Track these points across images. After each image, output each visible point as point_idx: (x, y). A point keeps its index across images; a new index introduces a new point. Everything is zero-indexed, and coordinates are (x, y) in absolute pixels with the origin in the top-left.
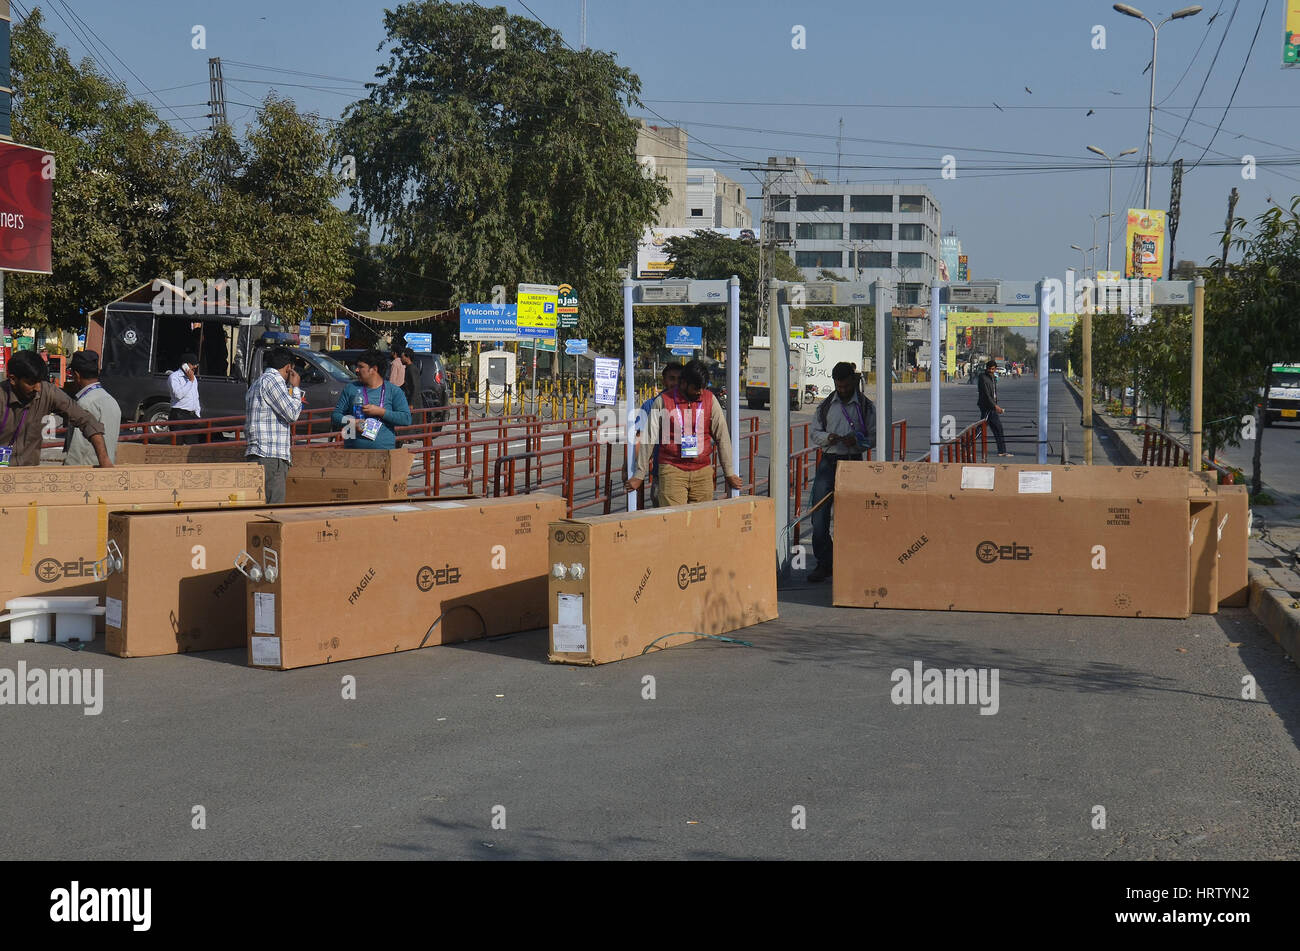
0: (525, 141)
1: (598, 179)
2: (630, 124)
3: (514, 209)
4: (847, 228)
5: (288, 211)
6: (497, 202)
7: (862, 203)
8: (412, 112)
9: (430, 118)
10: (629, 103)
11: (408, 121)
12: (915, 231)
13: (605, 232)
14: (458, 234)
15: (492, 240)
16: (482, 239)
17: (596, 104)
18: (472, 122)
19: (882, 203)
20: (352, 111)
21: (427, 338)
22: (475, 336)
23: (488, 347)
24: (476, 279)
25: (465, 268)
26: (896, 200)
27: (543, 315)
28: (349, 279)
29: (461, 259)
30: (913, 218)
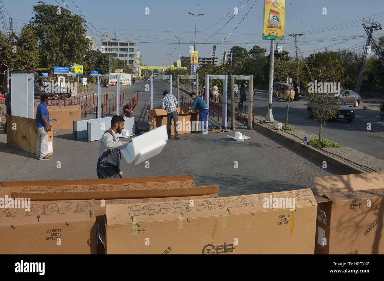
0: (63, 34)
1: (78, 41)
2: (85, 30)
3: (61, 47)
4: (118, 49)
6: (57, 45)
7: (122, 44)
9: (44, 28)
10: (84, 26)
11: (39, 29)
12: (132, 50)
13: (80, 52)
14: (49, 52)
15: (56, 53)
16: (55, 53)
17: (78, 26)
18: (53, 29)
19: (126, 44)
20: (26, 26)
21: (47, 74)
22: (57, 73)
23: (59, 75)
24: (53, 61)
25: (51, 59)
26: (128, 44)
27: (80, 71)
28: (40, 63)
29: (50, 57)
30: (132, 47)
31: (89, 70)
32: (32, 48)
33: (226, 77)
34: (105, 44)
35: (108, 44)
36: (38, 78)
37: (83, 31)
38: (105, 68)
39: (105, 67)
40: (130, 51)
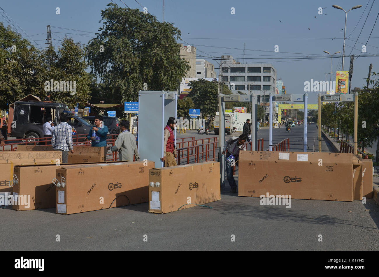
0: (145, 51)
1: (167, 63)
2: (178, 45)
3: (141, 72)
4: (246, 78)
5: (71, 73)
6: (136, 70)
7: (251, 70)
8: (110, 42)
9: (115, 44)
10: (177, 39)
11: (109, 45)
12: (268, 79)
13: (170, 79)
14: (124, 80)
15: (134, 82)
16: (132, 82)
17: (167, 39)
18: (128, 45)
19: (258, 70)
20: (91, 42)
21: (114, 113)
22: (129, 112)
23: (133, 115)
24: (130, 94)
25: (126, 91)
26: (262, 69)
28: (90, 94)
29: (125, 88)
30: (267, 74)
31: (186, 108)
32: (78, 70)
34: (225, 70)
35: (229, 70)
37: (177, 49)
38: (212, 106)
39: (212, 103)
40: (264, 81)
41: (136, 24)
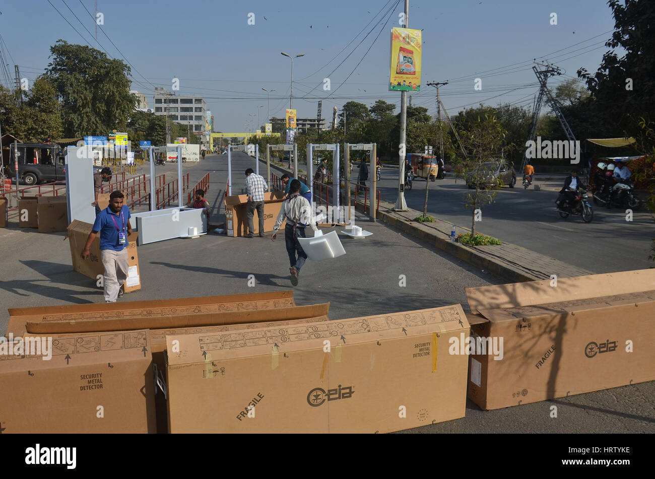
0: (96, 87)
1: (120, 98)
2: (129, 81)
3: (94, 105)
4: (179, 109)
5: (44, 112)
6: (88, 105)
7: (184, 101)
8: (61, 78)
9: (68, 80)
10: (128, 75)
11: (60, 80)
12: (200, 109)
13: (122, 113)
14: (77, 114)
15: (88, 116)
16: (85, 116)
17: (118, 75)
18: (80, 81)
19: (190, 101)
20: (41, 77)
24: (83, 128)
25: (80, 125)
26: (194, 100)
27: (124, 142)
28: (63, 132)
29: (78, 122)
30: (199, 105)
31: (137, 140)
32: (51, 109)
33: (337, 146)
34: (158, 101)
35: (163, 101)
36: (61, 154)
37: (125, 84)
38: (160, 138)
39: (160, 135)
40: (196, 111)
41: (88, 60)
